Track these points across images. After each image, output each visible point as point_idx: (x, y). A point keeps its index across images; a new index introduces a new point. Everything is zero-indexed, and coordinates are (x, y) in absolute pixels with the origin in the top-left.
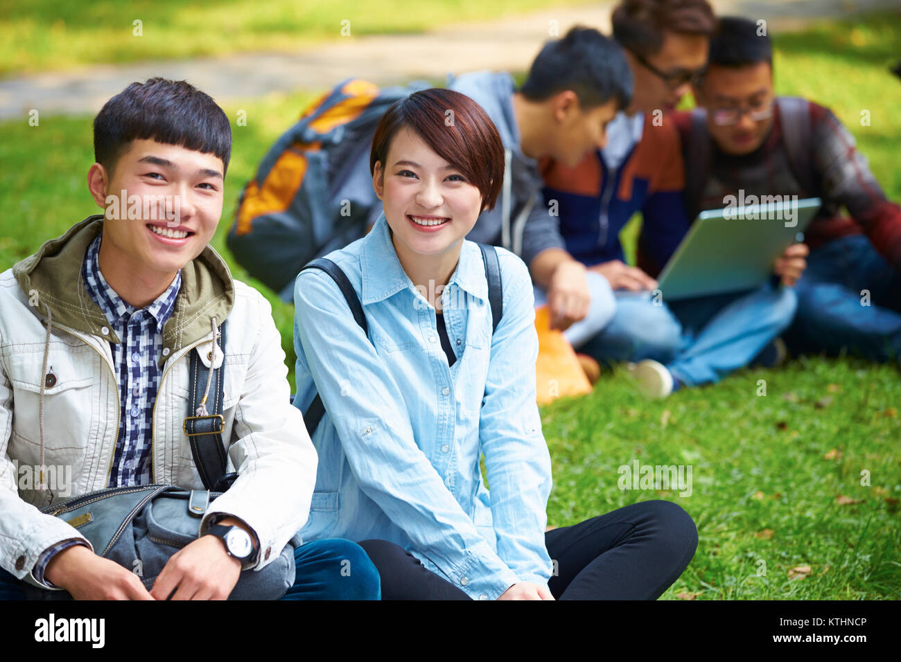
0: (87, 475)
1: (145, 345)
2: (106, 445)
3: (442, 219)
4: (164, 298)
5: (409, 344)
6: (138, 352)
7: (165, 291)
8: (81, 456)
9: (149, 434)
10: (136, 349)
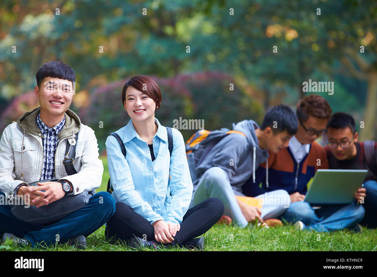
0: (35, 176)
1: (53, 138)
2: (39, 166)
3: (143, 110)
4: (58, 125)
5: (140, 155)
6: (51, 140)
7: (59, 123)
8: (32, 170)
9: (54, 164)
10: (50, 140)
